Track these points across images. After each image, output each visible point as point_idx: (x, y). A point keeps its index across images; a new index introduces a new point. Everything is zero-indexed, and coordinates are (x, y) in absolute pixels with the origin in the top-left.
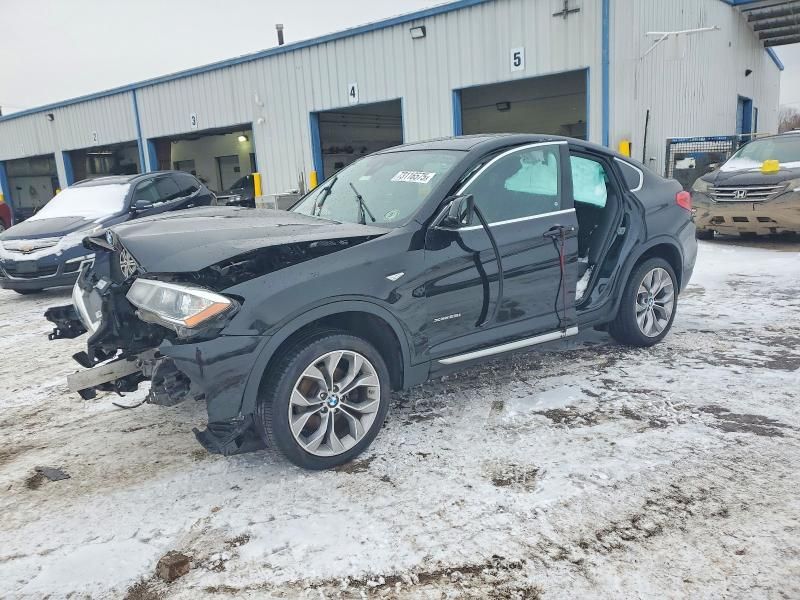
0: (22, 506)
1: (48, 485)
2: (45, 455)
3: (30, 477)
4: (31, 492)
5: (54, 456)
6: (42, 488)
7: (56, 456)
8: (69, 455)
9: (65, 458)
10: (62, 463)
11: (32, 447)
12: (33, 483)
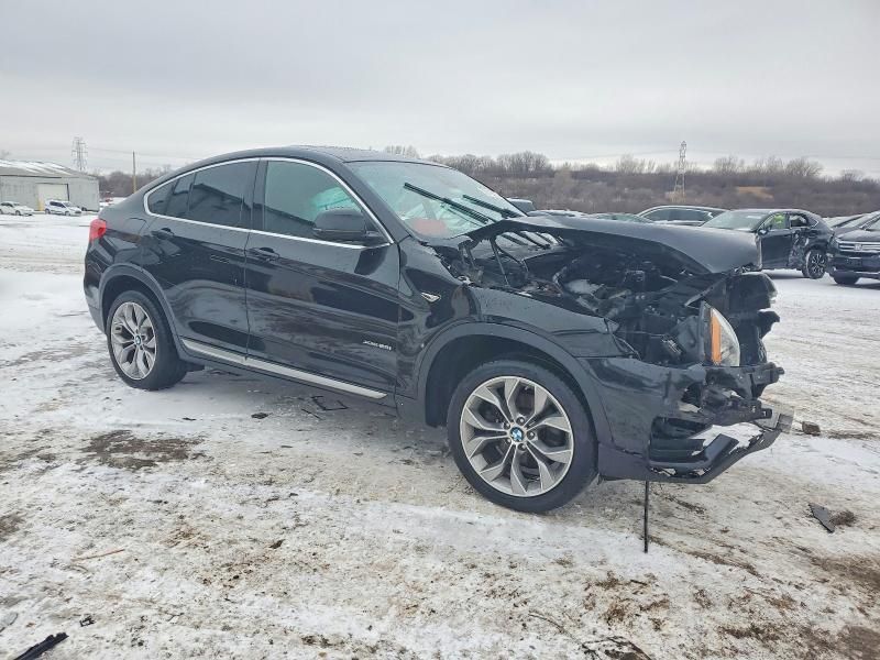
0: (872, 506)
1: (835, 508)
2: (809, 540)
3: (845, 527)
4: (855, 512)
5: (801, 533)
6: (842, 509)
7: (800, 531)
8: (786, 524)
9: (793, 523)
10: (801, 520)
11: (815, 561)
12: (847, 519)
